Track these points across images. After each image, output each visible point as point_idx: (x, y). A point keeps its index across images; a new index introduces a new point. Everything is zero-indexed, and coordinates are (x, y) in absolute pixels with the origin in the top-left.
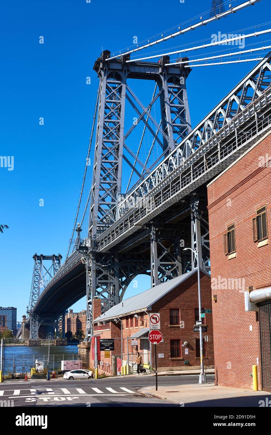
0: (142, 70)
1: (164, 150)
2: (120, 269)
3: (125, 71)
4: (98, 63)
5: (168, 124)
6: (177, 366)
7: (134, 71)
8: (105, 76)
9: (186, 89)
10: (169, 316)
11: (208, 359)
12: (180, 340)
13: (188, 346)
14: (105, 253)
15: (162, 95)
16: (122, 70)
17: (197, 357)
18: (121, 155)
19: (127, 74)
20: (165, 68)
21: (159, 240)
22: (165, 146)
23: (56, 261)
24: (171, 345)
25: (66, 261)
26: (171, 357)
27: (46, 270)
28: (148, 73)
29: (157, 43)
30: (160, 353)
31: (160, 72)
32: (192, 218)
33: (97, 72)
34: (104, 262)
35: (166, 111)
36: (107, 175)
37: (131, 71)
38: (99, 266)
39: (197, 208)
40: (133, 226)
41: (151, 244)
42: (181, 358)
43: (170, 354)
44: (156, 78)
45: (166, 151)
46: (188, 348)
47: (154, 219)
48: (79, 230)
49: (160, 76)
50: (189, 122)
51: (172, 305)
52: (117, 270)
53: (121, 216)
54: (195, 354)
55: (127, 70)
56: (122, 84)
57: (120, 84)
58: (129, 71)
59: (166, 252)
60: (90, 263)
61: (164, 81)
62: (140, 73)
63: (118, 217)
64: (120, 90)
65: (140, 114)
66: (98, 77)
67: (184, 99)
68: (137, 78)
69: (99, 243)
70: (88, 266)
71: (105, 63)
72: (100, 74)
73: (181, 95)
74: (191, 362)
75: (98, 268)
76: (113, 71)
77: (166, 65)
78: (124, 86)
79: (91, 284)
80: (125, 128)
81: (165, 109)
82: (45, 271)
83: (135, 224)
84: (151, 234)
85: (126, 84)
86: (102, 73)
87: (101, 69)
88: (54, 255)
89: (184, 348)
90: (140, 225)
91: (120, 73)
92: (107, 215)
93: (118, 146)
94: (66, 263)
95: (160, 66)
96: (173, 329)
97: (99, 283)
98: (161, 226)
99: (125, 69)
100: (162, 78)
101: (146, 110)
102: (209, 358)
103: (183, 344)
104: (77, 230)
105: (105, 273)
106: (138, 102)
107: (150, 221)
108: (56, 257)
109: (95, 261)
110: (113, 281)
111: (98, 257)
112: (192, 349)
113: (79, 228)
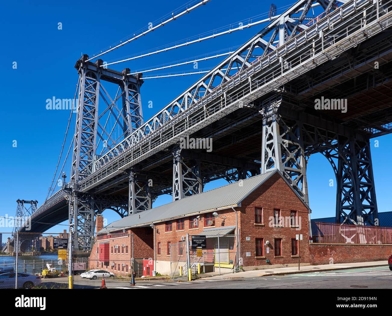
0: (111, 75)
1: (124, 132)
2: (95, 204)
3: (99, 73)
4: (79, 62)
5: (128, 115)
6: (261, 265)
7: (105, 74)
8: (84, 73)
9: (140, 94)
10: (254, 214)
11: (283, 258)
12: (263, 239)
13: (269, 245)
14: (84, 193)
15: (124, 95)
16: (97, 72)
17: (275, 256)
18: (96, 129)
19: (100, 75)
20: (127, 77)
21: (136, 182)
22: (125, 128)
23: (33, 204)
24: (256, 244)
25: (45, 202)
26: (256, 256)
27: (27, 210)
28: (115, 78)
29: (143, 34)
30: (247, 252)
31: (123, 79)
32: (174, 162)
33: (77, 70)
34: (84, 199)
35: (127, 105)
36: (85, 142)
37: (103, 74)
38: (80, 201)
39: (179, 155)
40: (118, 170)
41: (130, 184)
42: (264, 257)
43: (255, 253)
44: (120, 83)
45: (126, 132)
46: (269, 247)
47: (133, 166)
48: (65, 177)
49: (124, 82)
50: (142, 115)
51: (257, 203)
52: (93, 205)
53: (96, 170)
54: (274, 253)
55: (100, 73)
56: (97, 82)
57: (95, 81)
58: (102, 73)
59: (140, 190)
60: (73, 199)
61: (126, 85)
62: (109, 77)
63: (94, 170)
64: (95, 86)
65: (109, 105)
66: (79, 73)
67: (138, 100)
68: (107, 81)
69: (81, 185)
70: (71, 201)
71: (85, 64)
72: (80, 72)
73: (136, 97)
74: (272, 261)
75: (79, 203)
76: (90, 71)
77: (128, 74)
78: (98, 83)
79: (73, 213)
80: (99, 112)
81: (126, 104)
82: (25, 210)
83: (119, 169)
84: (130, 177)
85: (100, 82)
86: (82, 71)
87: (82, 67)
88: (32, 201)
89: (266, 247)
90: (123, 170)
91: (95, 73)
92: (85, 168)
93: (94, 123)
94: (45, 204)
95: (124, 75)
96: (258, 227)
97: (80, 213)
98: (138, 172)
99: (99, 71)
100: (125, 83)
101: (113, 102)
102: (284, 256)
103: (265, 243)
104: (63, 177)
105: (84, 206)
106: (108, 96)
107: (132, 167)
108: (33, 202)
109: (77, 198)
110: (89, 212)
111: (80, 195)
112: (272, 248)
113: (64, 175)
